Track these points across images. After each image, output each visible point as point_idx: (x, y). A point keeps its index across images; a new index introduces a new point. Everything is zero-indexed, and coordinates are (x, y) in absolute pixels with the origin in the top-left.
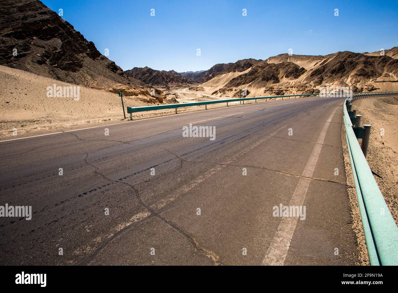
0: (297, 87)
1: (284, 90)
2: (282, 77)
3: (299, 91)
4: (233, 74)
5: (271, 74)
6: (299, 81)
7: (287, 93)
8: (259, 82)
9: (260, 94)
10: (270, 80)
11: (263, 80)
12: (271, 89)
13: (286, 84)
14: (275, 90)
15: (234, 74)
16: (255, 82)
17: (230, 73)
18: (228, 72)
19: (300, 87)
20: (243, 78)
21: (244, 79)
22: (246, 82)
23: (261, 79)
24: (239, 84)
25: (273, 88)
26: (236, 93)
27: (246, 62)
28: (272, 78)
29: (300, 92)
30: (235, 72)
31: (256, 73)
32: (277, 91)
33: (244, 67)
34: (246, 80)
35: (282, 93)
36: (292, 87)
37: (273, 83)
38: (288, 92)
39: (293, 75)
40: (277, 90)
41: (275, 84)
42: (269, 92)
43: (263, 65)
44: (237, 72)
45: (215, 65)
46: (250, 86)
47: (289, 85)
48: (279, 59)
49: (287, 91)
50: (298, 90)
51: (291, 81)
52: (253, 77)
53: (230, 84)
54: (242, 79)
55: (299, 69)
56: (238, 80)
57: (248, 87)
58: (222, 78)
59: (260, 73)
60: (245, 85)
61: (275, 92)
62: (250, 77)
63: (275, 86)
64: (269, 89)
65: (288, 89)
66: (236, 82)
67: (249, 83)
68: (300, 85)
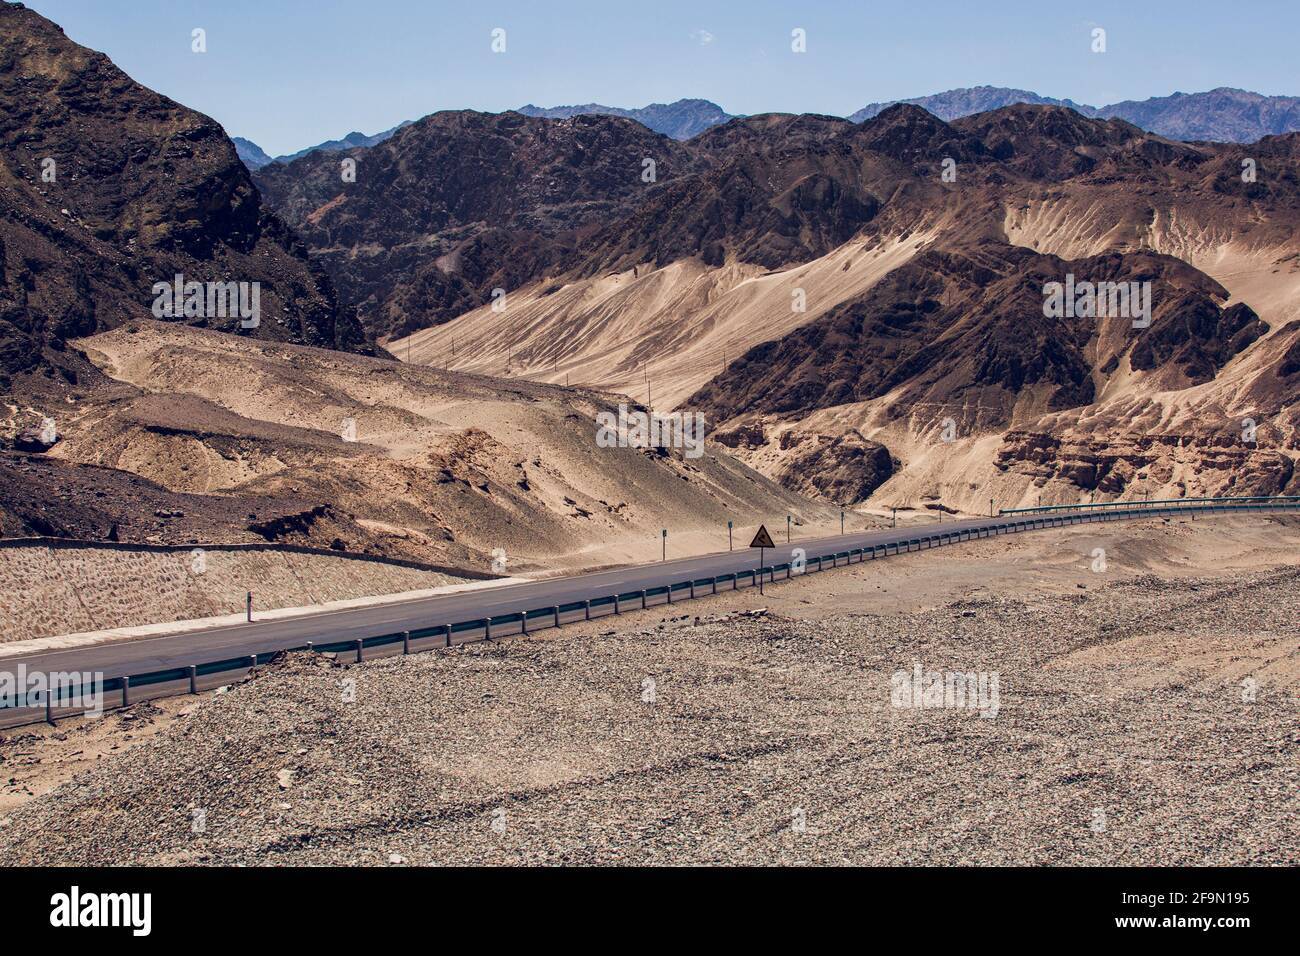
0: (1203, 443)
1: (1126, 458)
2: (1113, 364)
3: (1213, 465)
4: (699, 279)
5: (1041, 340)
6: (1214, 399)
7: (1142, 477)
8: (958, 392)
9: (971, 481)
10: (1034, 380)
11: (987, 374)
12: (1043, 447)
13: (1136, 419)
14: (1068, 458)
15: (712, 285)
16: (931, 390)
17: (675, 269)
18: (647, 259)
19: (1217, 443)
20: (836, 347)
21: (840, 355)
22: (856, 379)
23: (967, 367)
24: (808, 394)
25: (1058, 444)
26: (796, 467)
27: (814, 180)
28: (1049, 368)
29: (1218, 472)
30: (715, 260)
31: (928, 316)
32: (1080, 464)
33: (795, 223)
34: (860, 369)
35: (1111, 475)
36: (1171, 440)
37: (1056, 404)
38: (1146, 469)
39: (1178, 351)
40: (1082, 459)
41: (1065, 414)
42: (1029, 466)
43: (974, 255)
44: (732, 265)
45: (422, 124)
46: (894, 414)
47: (1152, 425)
48: (1092, 210)
49: (1141, 462)
50: (1204, 463)
51: (1168, 399)
52: (911, 346)
53: (736, 387)
54: (826, 356)
55: (1217, 310)
56: (797, 361)
57: (883, 425)
58: (605, 315)
59: (963, 320)
60: (855, 409)
61: (1067, 469)
62: (889, 345)
63: (1067, 426)
64: (1032, 445)
65: (1147, 454)
66: (784, 376)
67: (883, 392)
68: (1216, 430)
